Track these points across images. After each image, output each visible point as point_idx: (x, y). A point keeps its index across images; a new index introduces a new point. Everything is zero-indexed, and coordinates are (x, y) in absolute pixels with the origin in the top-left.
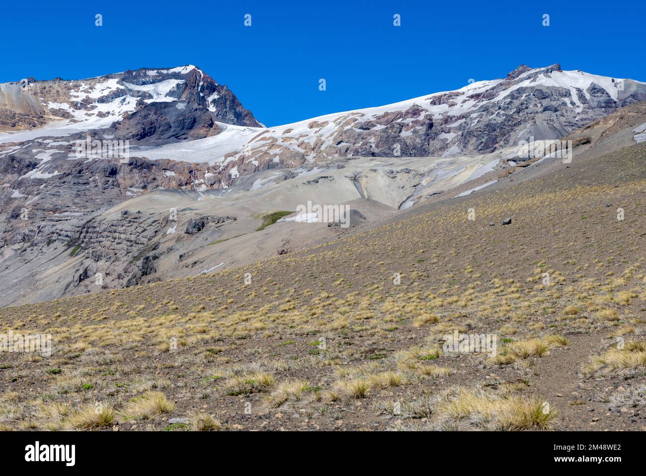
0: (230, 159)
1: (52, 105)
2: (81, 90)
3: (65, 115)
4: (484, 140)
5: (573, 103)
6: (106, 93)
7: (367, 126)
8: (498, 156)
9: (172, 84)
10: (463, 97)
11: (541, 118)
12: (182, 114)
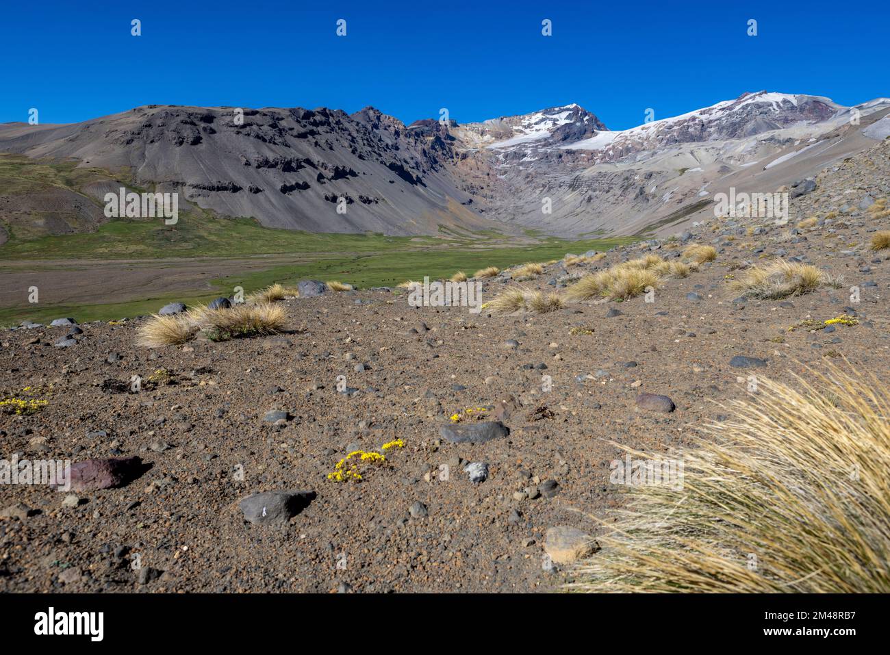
0: (608, 147)
1: (515, 128)
2: (526, 120)
3: (521, 132)
4: (730, 130)
5: (774, 109)
6: (537, 120)
7: (670, 127)
8: (755, 139)
9: (567, 113)
10: (716, 110)
11: (759, 118)
12: (580, 127)
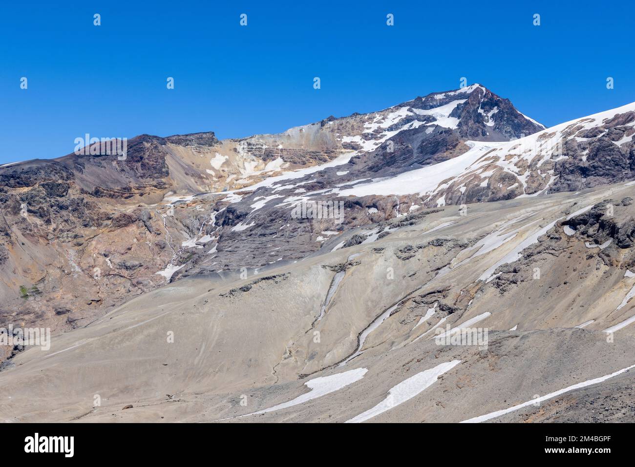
0: (442, 187)
2: (375, 121)
3: (355, 147)
6: (396, 121)
7: (592, 134)
9: (454, 105)
